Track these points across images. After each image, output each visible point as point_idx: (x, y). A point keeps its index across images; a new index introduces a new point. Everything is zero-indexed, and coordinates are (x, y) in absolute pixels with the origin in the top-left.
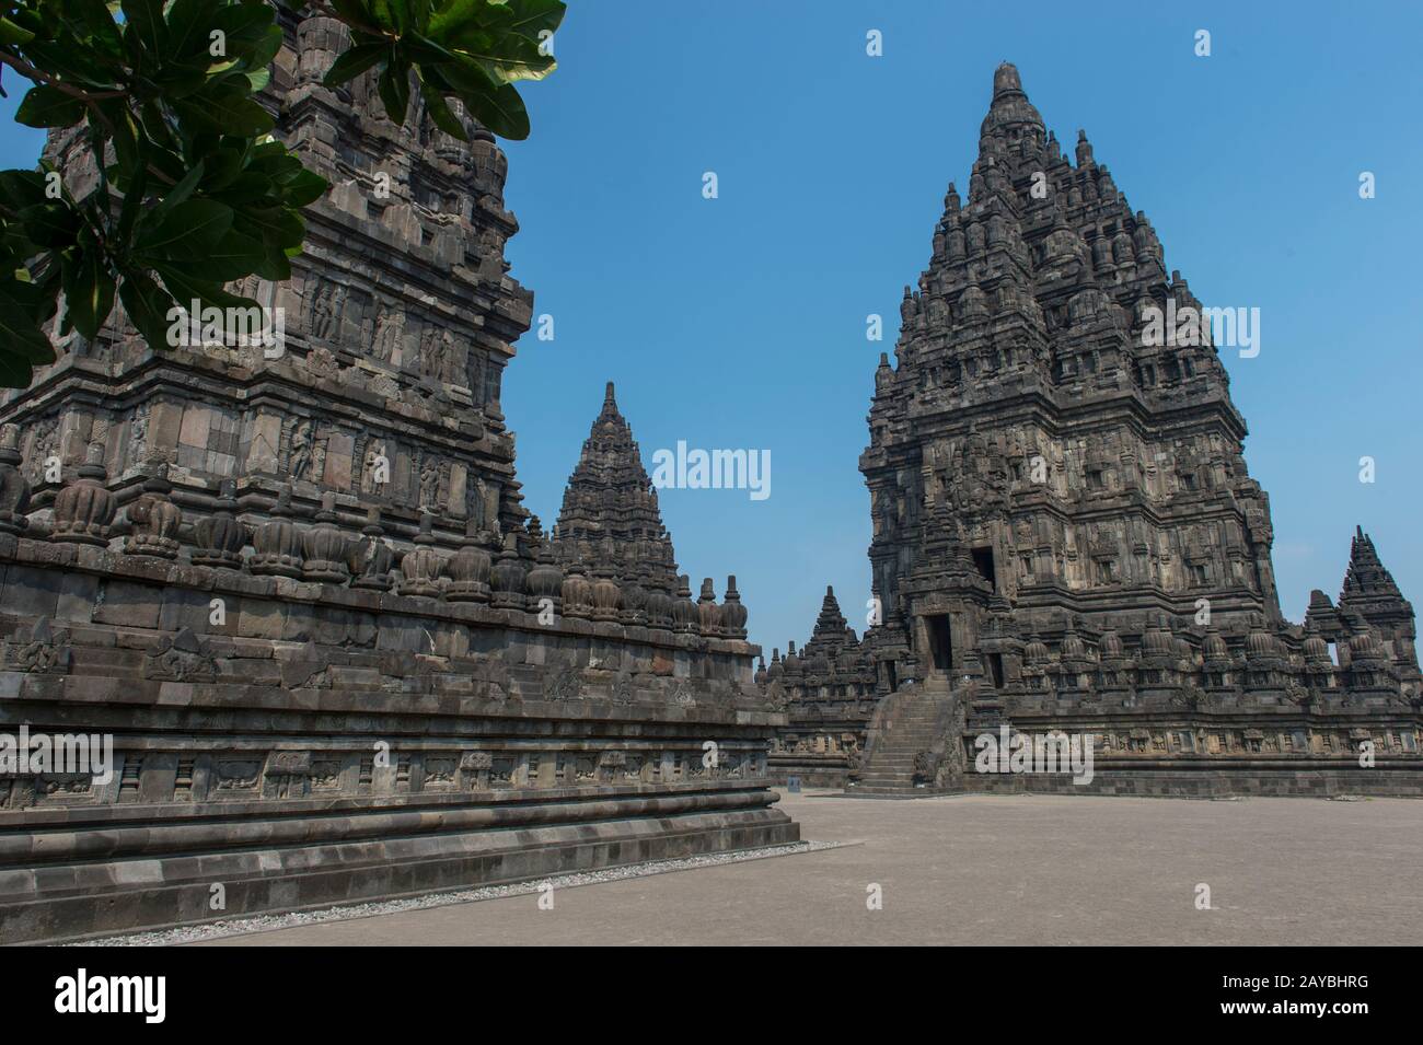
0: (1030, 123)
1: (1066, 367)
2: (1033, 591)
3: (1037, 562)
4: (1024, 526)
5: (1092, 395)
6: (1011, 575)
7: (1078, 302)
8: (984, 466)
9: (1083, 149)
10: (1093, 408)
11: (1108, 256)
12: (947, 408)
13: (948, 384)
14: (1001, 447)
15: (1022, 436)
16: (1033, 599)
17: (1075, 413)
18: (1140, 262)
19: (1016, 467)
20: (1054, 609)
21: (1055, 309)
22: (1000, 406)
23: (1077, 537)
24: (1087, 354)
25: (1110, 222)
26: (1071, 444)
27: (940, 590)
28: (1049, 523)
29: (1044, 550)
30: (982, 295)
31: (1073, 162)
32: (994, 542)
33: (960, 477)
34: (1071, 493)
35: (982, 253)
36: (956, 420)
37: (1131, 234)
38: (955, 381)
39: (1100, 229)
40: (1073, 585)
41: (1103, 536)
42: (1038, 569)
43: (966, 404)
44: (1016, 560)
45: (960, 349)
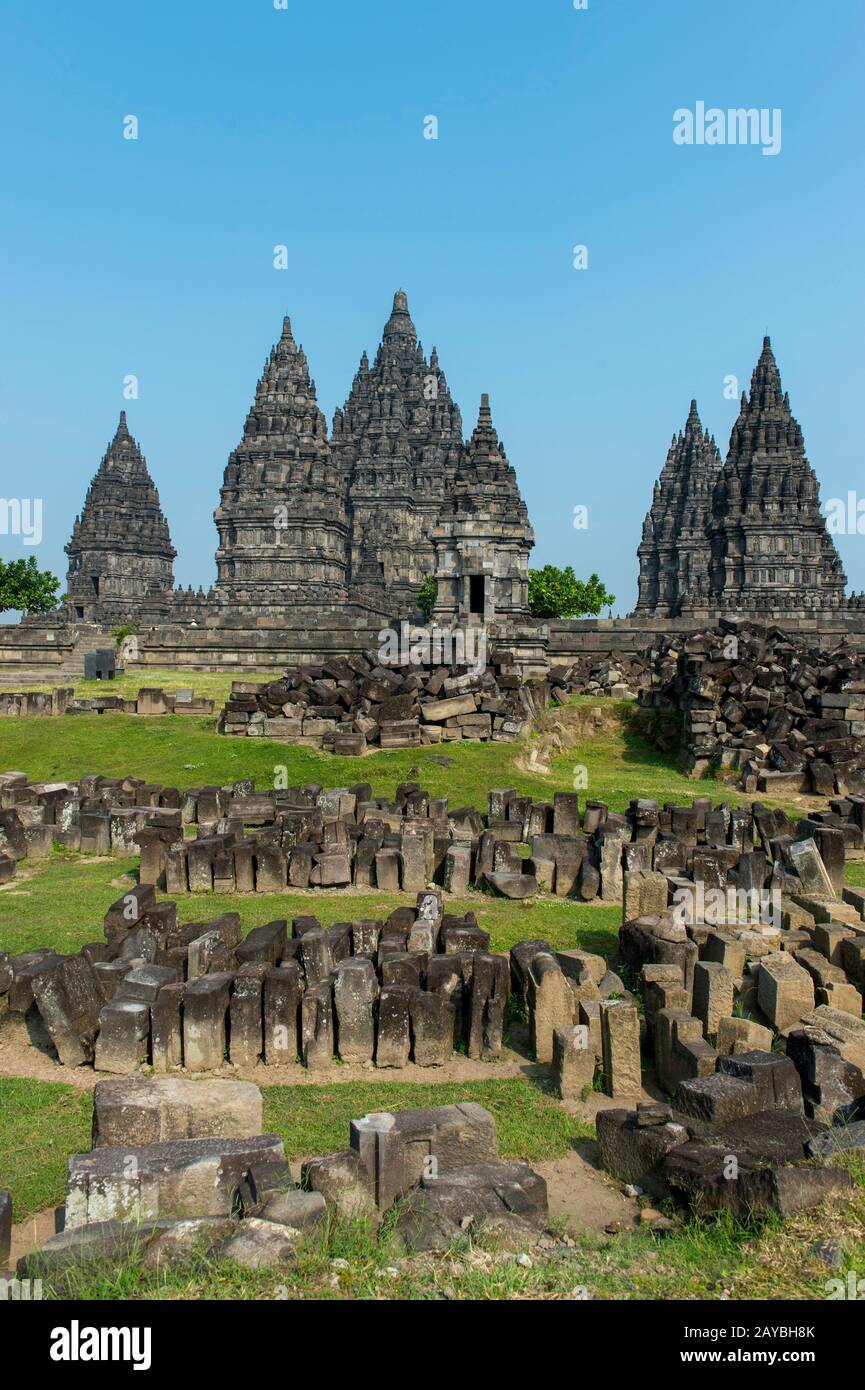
0: (411, 335)
1: (419, 480)
2: (399, 583)
3: (401, 571)
4: (397, 555)
5: (428, 497)
6: (391, 575)
7: (427, 451)
8: (384, 527)
9: (434, 359)
10: (429, 503)
11: (440, 422)
12: (369, 496)
13: (369, 483)
14: (391, 517)
15: (400, 515)
16: (398, 587)
17: (421, 504)
18: (453, 430)
19: (397, 528)
20: (407, 592)
21: (416, 449)
22: (393, 499)
23: (415, 560)
24: (428, 478)
25: (442, 404)
26: (417, 517)
27: (371, 583)
28: (405, 553)
29: (404, 566)
30: (388, 442)
31: (428, 364)
32: (385, 561)
33: (373, 530)
34: (414, 540)
35: (388, 417)
36: (372, 501)
37: (451, 413)
38: (373, 482)
39: (437, 407)
40: (411, 580)
41: (425, 561)
42: (401, 574)
43: (378, 495)
44: (392, 569)
45: (376, 467)
